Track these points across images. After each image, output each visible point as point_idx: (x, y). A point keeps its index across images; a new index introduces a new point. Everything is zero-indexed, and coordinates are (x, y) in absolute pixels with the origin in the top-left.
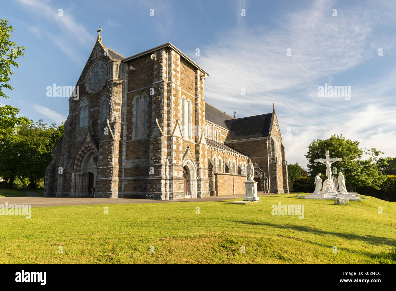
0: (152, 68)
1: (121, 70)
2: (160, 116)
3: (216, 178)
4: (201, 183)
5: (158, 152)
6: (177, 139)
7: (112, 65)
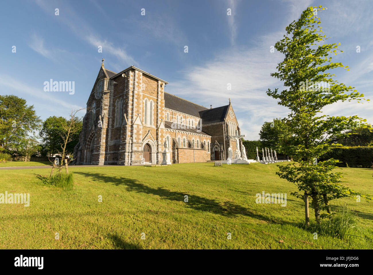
0: (124, 81)
1: (109, 84)
2: (127, 112)
3: (178, 151)
4: (159, 154)
5: (125, 135)
6: (137, 126)
7: (104, 82)
